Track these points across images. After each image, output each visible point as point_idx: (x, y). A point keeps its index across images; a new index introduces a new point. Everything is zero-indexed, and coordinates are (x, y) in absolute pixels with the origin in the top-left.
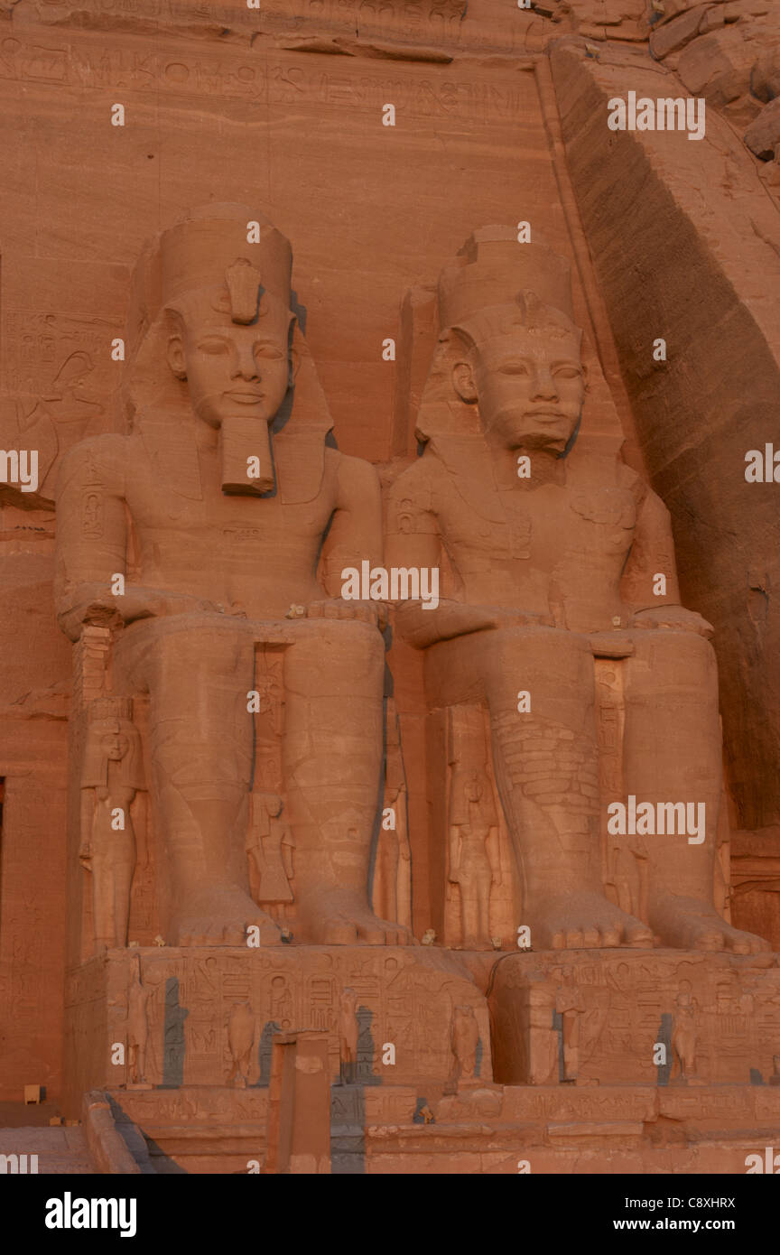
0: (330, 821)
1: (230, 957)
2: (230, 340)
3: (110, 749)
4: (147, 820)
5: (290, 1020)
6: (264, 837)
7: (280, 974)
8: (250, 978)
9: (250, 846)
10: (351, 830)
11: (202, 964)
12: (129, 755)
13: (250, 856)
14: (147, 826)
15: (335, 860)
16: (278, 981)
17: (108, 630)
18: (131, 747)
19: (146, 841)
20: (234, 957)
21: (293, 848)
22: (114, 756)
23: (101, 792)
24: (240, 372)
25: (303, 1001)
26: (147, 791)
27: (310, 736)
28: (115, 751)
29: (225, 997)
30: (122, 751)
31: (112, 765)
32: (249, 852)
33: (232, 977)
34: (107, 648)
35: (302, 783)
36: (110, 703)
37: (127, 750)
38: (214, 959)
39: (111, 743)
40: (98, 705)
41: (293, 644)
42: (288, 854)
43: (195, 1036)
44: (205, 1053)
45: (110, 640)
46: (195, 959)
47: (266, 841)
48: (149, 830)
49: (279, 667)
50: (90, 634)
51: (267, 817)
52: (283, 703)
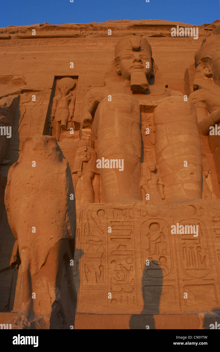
0: (180, 170)
1: (116, 209)
2: (132, 55)
3: (83, 157)
4: (99, 186)
5: (166, 256)
6: (148, 180)
7: (156, 221)
8: (131, 224)
9: (141, 184)
10: (192, 174)
11: (94, 214)
12: (91, 160)
13: (142, 190)
14: (99, 188)
15: (185, 187)
16: (154, 226)
17: (91, 129)
18: (92, 157)
19: (99, 194)
20: (118, 209)
21: (163, 186)
22: (85, 160)
23: (79, 173)
24: (136, 59)
25: (175, 241)
26: (99, 175)
27: (167, 138)
28: (85, 158)
29: (111, 239)
30: (88, 157)
31: (84, 164)
32: (141, 187)
33: (118, 224)
34: (90, 135)
35: (165, 157)
36: (84, 141)
37: (91, 158)
38: (104, 210)
39: (84, 155)
40: (79, 142)
41: (157, 106)
42: (161, 188)
43: (87, 270)
44: (95, 284)
45: (91, 133)
46: (89, 210)
47: (149, 182)
48: (100, 190)
49: (152, 118)
50: (84, 131)
51: (150, 172)
52: (154, 132)
